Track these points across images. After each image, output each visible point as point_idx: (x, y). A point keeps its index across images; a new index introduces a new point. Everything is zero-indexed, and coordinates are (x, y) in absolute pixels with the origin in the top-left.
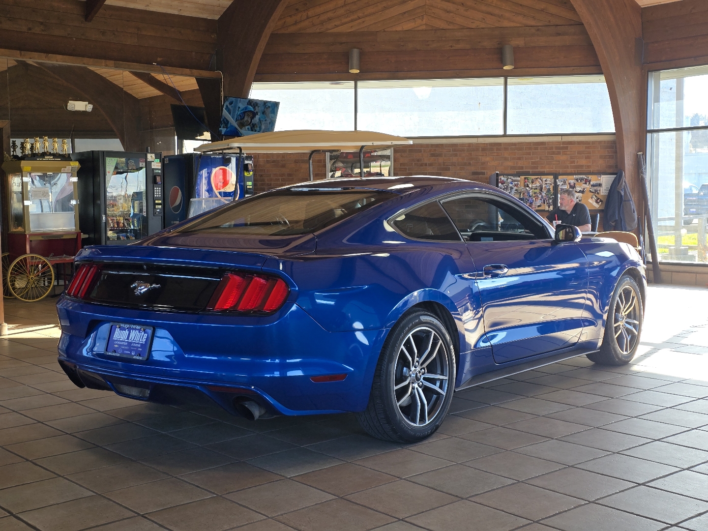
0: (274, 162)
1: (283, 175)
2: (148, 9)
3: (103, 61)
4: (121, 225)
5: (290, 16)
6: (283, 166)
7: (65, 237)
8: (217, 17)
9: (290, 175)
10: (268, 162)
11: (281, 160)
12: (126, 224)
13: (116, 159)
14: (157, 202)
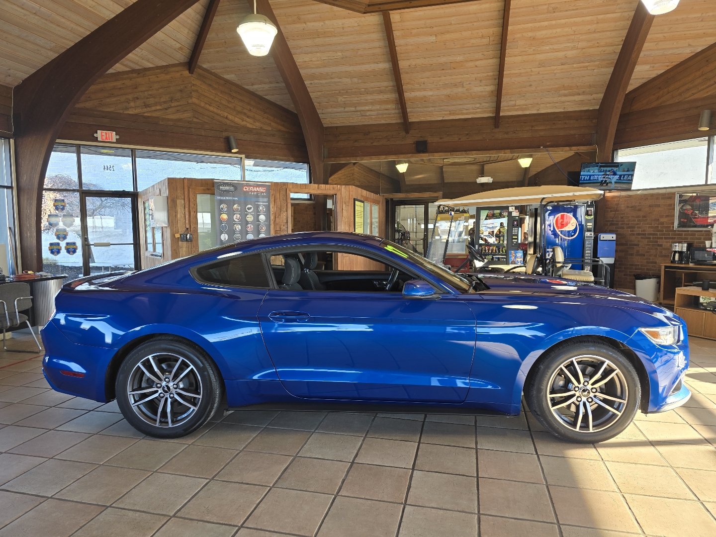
0: (632, 207)
1: (638, 217)
2: (539, 112)
3: (503, 151)
4: (494, 251)
5: (654, 95)
6: (640, 210)
7: (460, 257)
8: (597, 107)
9: (644, 217)
10: (628, 207)
11: (638, 206)
12: (497, 251)
13: (488, 211)
14: (514, 237)
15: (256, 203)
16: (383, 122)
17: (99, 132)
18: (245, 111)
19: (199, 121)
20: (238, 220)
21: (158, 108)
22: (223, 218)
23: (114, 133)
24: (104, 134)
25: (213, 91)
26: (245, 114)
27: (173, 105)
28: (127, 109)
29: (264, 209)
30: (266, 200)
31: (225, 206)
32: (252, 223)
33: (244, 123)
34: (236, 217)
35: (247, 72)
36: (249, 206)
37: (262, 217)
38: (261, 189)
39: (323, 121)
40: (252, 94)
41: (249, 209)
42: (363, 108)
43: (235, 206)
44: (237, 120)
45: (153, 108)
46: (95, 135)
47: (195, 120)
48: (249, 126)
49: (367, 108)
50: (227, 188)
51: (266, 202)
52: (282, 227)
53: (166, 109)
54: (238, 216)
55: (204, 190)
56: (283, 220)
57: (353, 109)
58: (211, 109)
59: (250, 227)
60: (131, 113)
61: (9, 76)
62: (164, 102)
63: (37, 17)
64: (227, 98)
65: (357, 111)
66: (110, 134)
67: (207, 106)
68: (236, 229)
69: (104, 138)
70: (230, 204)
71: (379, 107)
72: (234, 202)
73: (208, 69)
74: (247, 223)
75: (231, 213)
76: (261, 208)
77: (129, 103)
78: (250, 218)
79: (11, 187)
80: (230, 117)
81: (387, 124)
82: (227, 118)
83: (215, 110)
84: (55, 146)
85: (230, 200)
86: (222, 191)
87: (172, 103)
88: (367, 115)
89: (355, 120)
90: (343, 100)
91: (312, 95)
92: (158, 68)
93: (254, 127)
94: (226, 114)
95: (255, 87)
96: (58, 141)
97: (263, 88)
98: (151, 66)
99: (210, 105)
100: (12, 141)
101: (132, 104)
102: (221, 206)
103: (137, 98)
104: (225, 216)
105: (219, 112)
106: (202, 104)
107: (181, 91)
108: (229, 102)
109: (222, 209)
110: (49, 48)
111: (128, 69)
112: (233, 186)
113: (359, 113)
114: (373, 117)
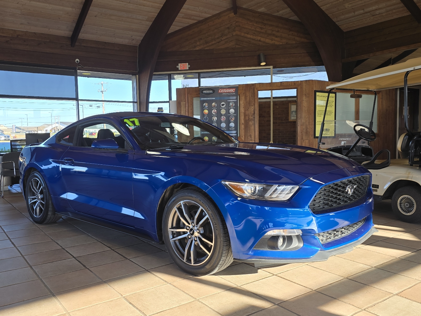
15: (228, 101)
16: (395, 17)
17: (179, 64)
18: (274, 33)
19: (239, 46)
20: (215, 113)
21: (213, 42)
22: (205, 113)
23: (187, 64)
24: (182, 65)
25: (251, 23)
26: (274, 35)
27: (223, 39)
28: (195, 47)
29: (234, 105)
30: (235, 98)
31: (207, 104)
32: (224, 115)
33: (273, 42)
34: (214, 111)
35: (271, 3)
36: (223, 103)
37: (232, 111)
38: (232, 90)
39: (342, 28)
40: (280, 18)
41: (223, 105)
42: (371, 9)
43: (213, 104)
44: (267, 41)
45: (211, 44)
46: (177, 67)
47: (237, 46)
48: (277, 43)
49: (374, 8)
50: (208, 92)
51: (235, 99)
52: (250, 117)
53: (218, 42)
54: (215, 110)
55: (197, 94)
56: (251, 112)
57: (362, 11)
58: (249, 36)
59: (223, 118)
60: (197, 49)
61: (133, 40)
62: (218, 38)
63: (131, 4)
64: (260, 26)
65: (366, 13)
66: (185, 65)
67: (246, 35)
68: (213, 120)
69: (182, 68)
70: (210, 102)
71: (385, 5)
72: (213, 101)
73: (247, 8)
74: (221, 115)
75: (210, 109)
76: (231, 104)
77: (196, 43)
78: (223, 112)
79: (137, 102)
80: (262, 39)
81: (400, 18)
82: (260, 41)
83: (252, 37)
84: (153, 77)
85: (210, 100)
86: (205, 94)
87: (222, 37)
88: (377, 13)
89: (369, 21)
90: (350, 6)
91: (323, 8)
92: (214, 16)
93: (281, 44)
94: (259, 38)
95: (281, 12)
96: (154, 73)
97: (286, 12)
98: (209, 16)
99: (248, 34)
100: (137, 76)
101: (198, 43)
102: (204, 104)
103: (201, 39)
104: (206, 111)
105: (254, 37)
106: (243, 34)
107: (228, 28)
108: (261, 28)
109: (205, 106)
110: (146, 20)
111: (195, 22)
112: (212, 90)
113: (369, 14)
114: (384, 14)
